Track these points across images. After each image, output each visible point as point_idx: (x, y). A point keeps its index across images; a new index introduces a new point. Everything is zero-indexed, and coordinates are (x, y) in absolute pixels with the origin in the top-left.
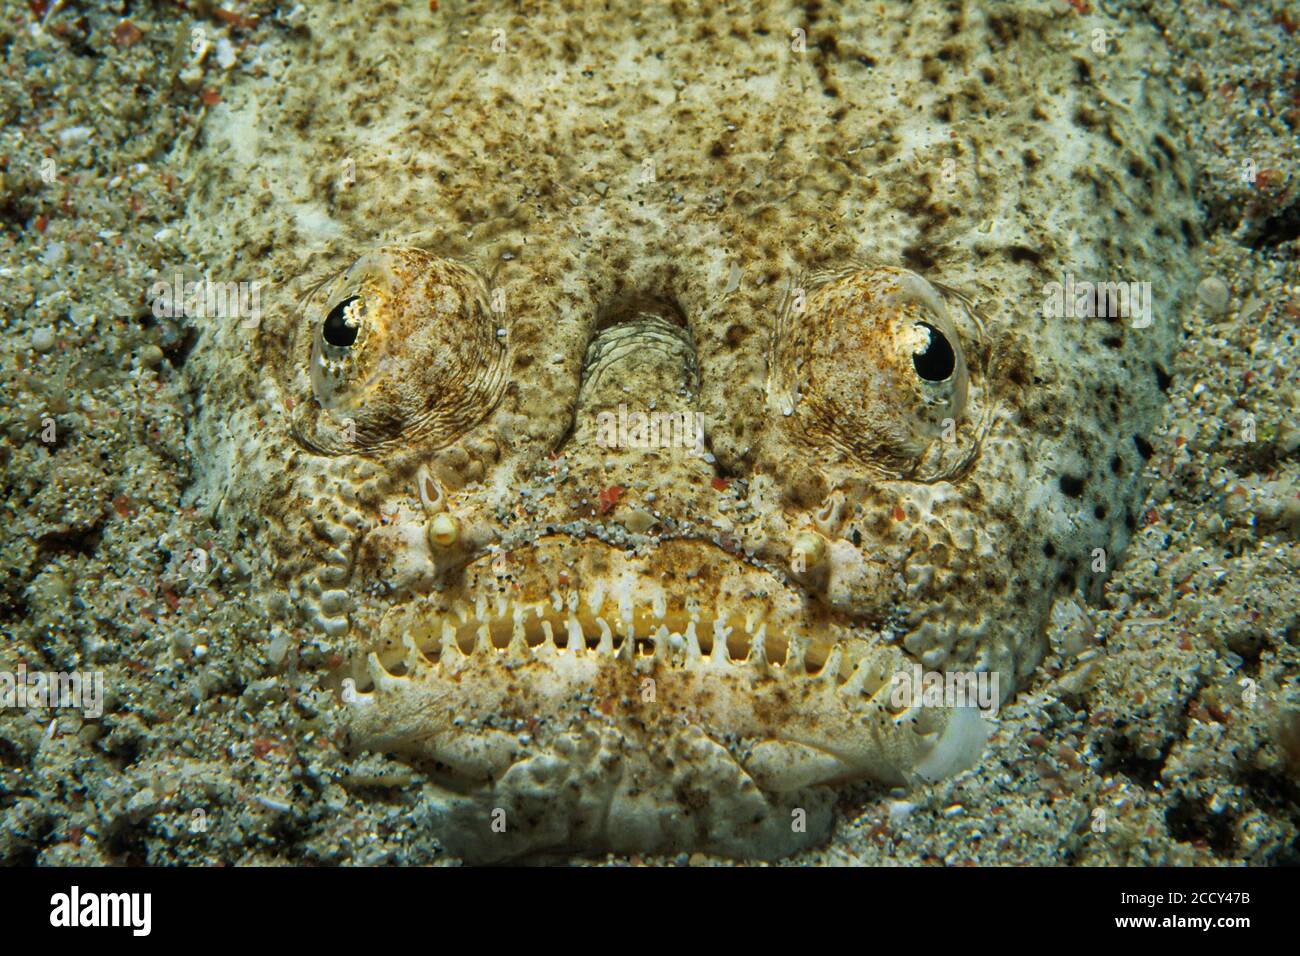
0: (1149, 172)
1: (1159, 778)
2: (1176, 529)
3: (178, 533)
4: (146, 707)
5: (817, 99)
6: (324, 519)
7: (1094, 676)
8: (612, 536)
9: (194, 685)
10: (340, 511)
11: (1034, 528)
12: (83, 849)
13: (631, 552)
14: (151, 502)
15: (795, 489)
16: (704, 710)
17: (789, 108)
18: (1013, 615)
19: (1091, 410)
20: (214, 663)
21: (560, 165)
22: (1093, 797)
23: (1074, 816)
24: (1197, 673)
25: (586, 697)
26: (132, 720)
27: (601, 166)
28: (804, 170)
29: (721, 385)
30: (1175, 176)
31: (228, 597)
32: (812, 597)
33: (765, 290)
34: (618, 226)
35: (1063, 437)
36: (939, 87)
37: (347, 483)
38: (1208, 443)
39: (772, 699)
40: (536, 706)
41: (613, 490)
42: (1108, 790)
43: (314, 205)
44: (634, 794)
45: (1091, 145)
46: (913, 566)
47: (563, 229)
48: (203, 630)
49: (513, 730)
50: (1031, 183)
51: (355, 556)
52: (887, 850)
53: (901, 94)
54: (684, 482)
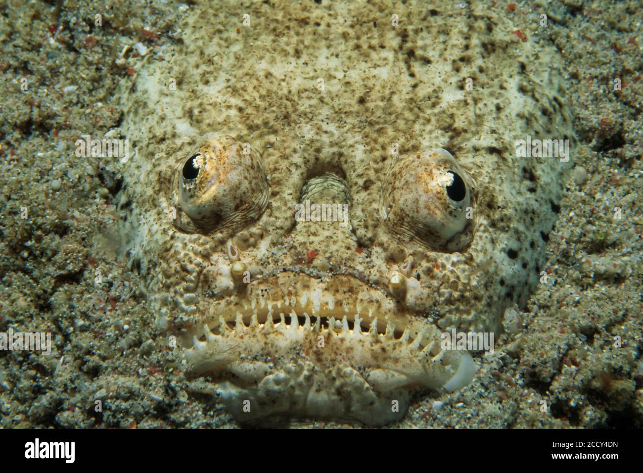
0: (551, 113)
1: (548, 390)
2: (559, 277)
3: (116, 273)
4: (102, 352)
5: (406, 78)
6: (186, 262)
7: (522, 344)
8: (312, 273)
9: (123, 343)
10: (193, 259)
11: (496, 273)
12: (75, 413)
13: (320, 280)
14: (104, 260)
15: (392, 255)
16: (349, 355)
17: (393, 82)
18: (486, 312)
19: (522, 221)
20: (131, 333)
21: (293, 106)
22: (519, 398)
23: (511, 408)
24: (568, 344)
25: (298, 348)
26: (96, 358)
27: (310, 106)
28: (399, 110)
29: (361, 207)
30: (562, 115)
31: (139, 303)
32: (398, 302)
33: (381, 164)
34: (317, 134)
35: (509, 233)
36: (459, 74)
37: (196, 246)
38: (575, 239)
39: (379, 351)
40: (277, 351)
41: (312, 252)
42: (526, 395)
43: (184, 120)
44: (318, 391)
45: (525, 102)
46: (443, 290)
47: (293, 134)
48: (127, 319)
49: (266, 362)
50: (498, 118)
51: (199, 279)
52: (429, 423)
53: (443, 77)
54: (343, 250)
